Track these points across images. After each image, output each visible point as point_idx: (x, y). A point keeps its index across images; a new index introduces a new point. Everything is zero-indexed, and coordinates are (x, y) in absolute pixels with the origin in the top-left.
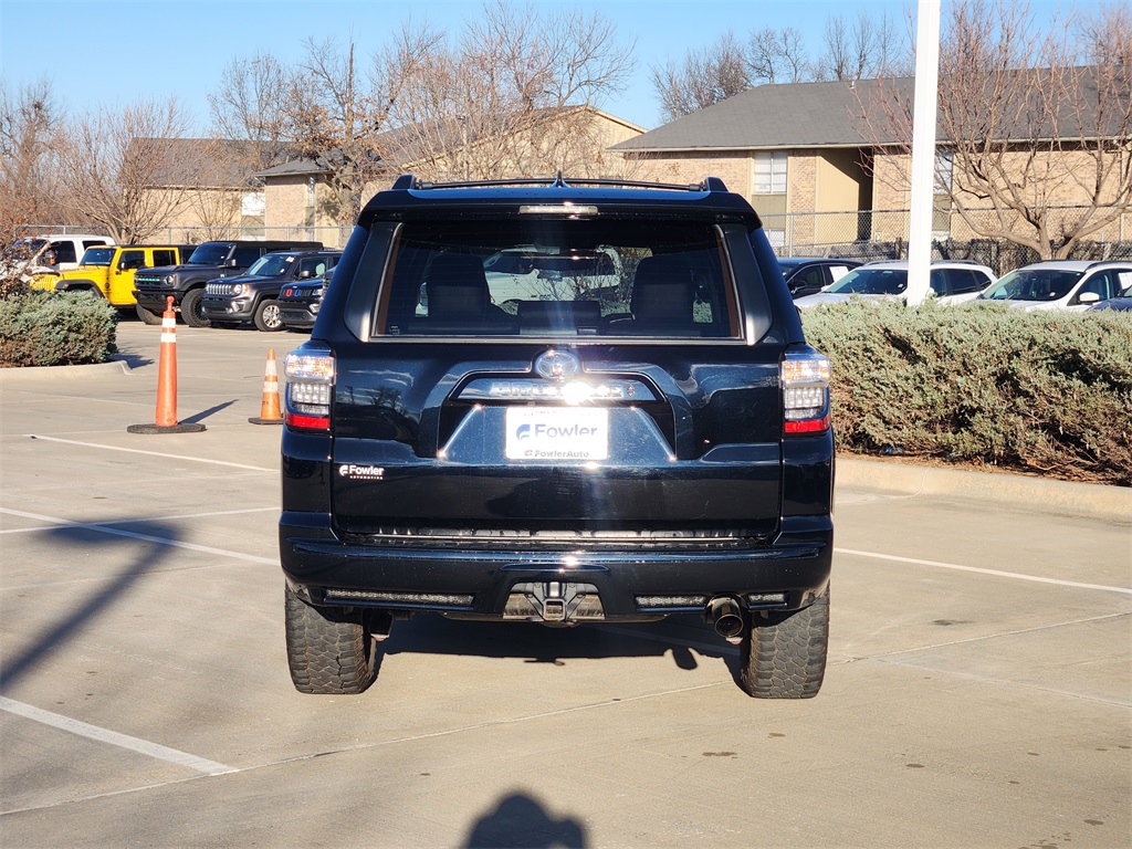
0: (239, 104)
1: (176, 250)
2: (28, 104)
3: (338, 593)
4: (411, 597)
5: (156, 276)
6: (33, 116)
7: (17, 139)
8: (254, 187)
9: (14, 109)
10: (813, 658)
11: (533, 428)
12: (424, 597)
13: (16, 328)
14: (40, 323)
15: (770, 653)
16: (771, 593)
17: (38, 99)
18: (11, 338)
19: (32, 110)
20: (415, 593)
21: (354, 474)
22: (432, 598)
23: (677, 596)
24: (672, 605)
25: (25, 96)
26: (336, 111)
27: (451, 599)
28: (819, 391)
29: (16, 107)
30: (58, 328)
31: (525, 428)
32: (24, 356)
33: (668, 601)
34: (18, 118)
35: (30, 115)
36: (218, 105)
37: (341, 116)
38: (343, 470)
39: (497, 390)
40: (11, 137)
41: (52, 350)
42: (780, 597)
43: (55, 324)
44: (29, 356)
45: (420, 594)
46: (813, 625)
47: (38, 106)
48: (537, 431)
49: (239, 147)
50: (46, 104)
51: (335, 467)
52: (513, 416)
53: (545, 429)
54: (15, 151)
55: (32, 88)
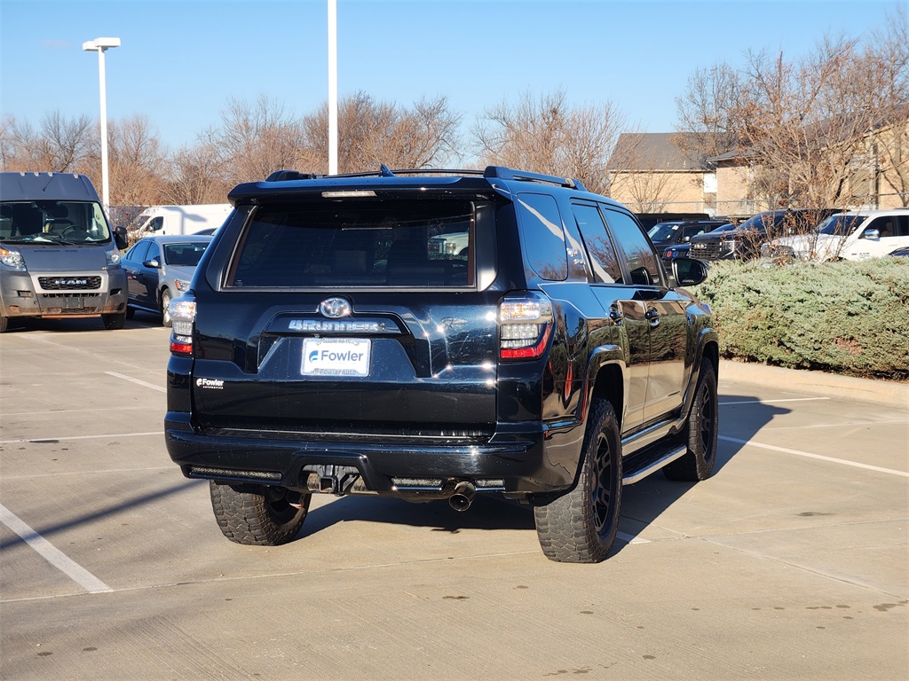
0: (701, 104)
2: (547, 109)
3: (199, 469)
4: (243, 473)
6: (551, 119)
8: (711, 169)
9: (537, 115)
10: (578, 532)
11: (320, 354)
12: (252, 474)
15: (544, 527)
16: (494, 479)
17: (555, 106)
19: (550, 115)
20: (245, 471)
21: (205, 385)
22: (256, 474)
23: (420, 478)
24: (418, 486)
25: (545, 104)
26: (768, 106)
27: (269, 475)
28: (535, 327)
29: (538, 113)
31: (315, 353)
33: (415, 482)
34: (539, 121)
35: (548, 119)
36: (683, 105)
37: (772, 111)
38: (199, 382)
39: (296, 326)
42: (500, 482)
45: (249, 471)
46: (575, 506)
47: (555, 112)
48: (323, 355)
49: (700, 138)
50: (560, 110)
51: (193, 380)
52: (309, 345)
53: (328, 354)
55: (550, 98)
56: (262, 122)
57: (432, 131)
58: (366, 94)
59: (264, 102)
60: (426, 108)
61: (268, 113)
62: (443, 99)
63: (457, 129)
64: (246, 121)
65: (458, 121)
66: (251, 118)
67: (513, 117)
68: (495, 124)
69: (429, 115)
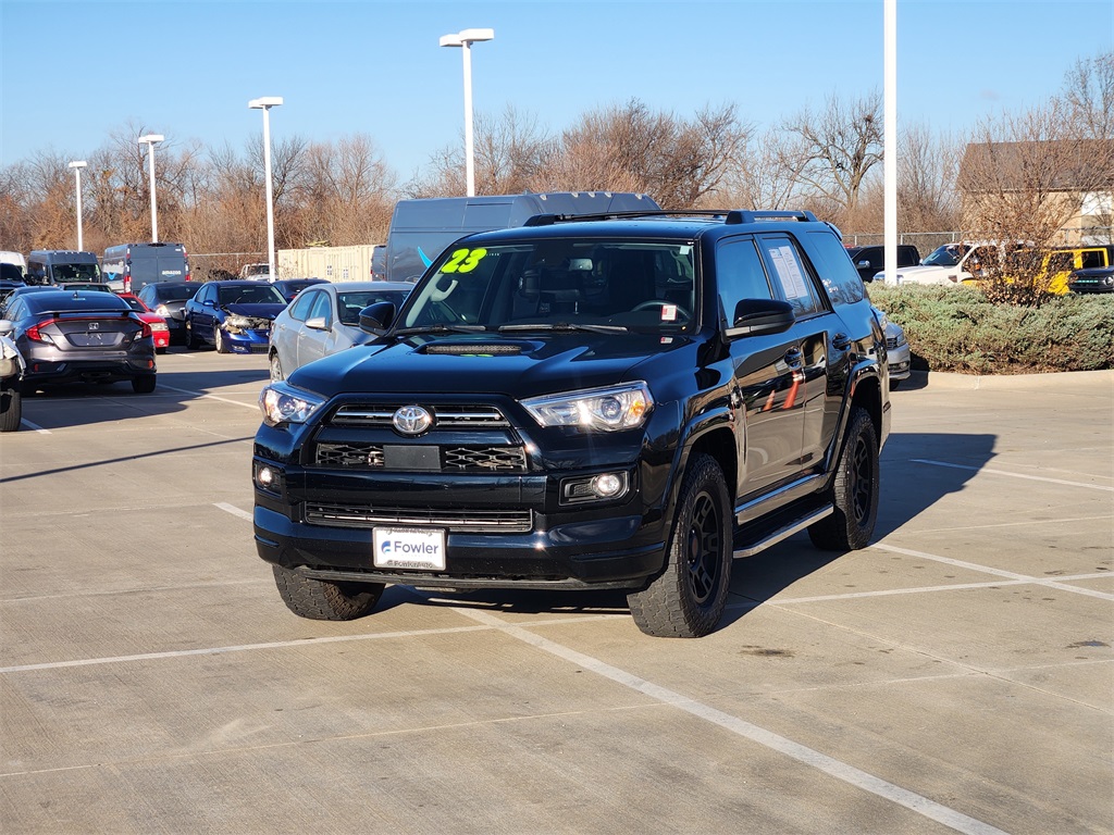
1: (1105, 250)
2: (859, 116)
5: (1094, 278)
6: (864, 129)
7: (848, 152)
9: (846, 124)
13: (1064, 332)
14: (1086, 326)
17: (868, 113)
18: (1058, 344)
19: (863, 124)
25: (857, 110)
29: (849, 121)
30: (1103, 331)
32: (1070, 360)
34: (850, 132)
35: (860, 128)
40: (843, 151)
41: (1097, 354)
43: (1099, 327)
44: (1075, 360)
47: (869, 120)
50: (876, 117)
54: (848, 164)
55: (863, 103)
56: (509, 141)
57: (718, 147)
58: (640, 102)
59: (512, 115)
60: (710, 118)
61: (517, 128)
62: (732, 107)
63: (748, 144)
64: (490, 139)
65: (750, 135)
66: (496, 135)
67: (817, 128)
68: (797, 137)
69: (714, 128)
